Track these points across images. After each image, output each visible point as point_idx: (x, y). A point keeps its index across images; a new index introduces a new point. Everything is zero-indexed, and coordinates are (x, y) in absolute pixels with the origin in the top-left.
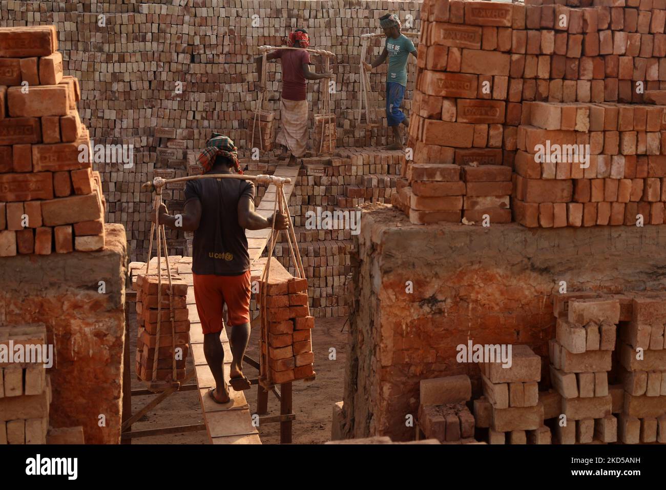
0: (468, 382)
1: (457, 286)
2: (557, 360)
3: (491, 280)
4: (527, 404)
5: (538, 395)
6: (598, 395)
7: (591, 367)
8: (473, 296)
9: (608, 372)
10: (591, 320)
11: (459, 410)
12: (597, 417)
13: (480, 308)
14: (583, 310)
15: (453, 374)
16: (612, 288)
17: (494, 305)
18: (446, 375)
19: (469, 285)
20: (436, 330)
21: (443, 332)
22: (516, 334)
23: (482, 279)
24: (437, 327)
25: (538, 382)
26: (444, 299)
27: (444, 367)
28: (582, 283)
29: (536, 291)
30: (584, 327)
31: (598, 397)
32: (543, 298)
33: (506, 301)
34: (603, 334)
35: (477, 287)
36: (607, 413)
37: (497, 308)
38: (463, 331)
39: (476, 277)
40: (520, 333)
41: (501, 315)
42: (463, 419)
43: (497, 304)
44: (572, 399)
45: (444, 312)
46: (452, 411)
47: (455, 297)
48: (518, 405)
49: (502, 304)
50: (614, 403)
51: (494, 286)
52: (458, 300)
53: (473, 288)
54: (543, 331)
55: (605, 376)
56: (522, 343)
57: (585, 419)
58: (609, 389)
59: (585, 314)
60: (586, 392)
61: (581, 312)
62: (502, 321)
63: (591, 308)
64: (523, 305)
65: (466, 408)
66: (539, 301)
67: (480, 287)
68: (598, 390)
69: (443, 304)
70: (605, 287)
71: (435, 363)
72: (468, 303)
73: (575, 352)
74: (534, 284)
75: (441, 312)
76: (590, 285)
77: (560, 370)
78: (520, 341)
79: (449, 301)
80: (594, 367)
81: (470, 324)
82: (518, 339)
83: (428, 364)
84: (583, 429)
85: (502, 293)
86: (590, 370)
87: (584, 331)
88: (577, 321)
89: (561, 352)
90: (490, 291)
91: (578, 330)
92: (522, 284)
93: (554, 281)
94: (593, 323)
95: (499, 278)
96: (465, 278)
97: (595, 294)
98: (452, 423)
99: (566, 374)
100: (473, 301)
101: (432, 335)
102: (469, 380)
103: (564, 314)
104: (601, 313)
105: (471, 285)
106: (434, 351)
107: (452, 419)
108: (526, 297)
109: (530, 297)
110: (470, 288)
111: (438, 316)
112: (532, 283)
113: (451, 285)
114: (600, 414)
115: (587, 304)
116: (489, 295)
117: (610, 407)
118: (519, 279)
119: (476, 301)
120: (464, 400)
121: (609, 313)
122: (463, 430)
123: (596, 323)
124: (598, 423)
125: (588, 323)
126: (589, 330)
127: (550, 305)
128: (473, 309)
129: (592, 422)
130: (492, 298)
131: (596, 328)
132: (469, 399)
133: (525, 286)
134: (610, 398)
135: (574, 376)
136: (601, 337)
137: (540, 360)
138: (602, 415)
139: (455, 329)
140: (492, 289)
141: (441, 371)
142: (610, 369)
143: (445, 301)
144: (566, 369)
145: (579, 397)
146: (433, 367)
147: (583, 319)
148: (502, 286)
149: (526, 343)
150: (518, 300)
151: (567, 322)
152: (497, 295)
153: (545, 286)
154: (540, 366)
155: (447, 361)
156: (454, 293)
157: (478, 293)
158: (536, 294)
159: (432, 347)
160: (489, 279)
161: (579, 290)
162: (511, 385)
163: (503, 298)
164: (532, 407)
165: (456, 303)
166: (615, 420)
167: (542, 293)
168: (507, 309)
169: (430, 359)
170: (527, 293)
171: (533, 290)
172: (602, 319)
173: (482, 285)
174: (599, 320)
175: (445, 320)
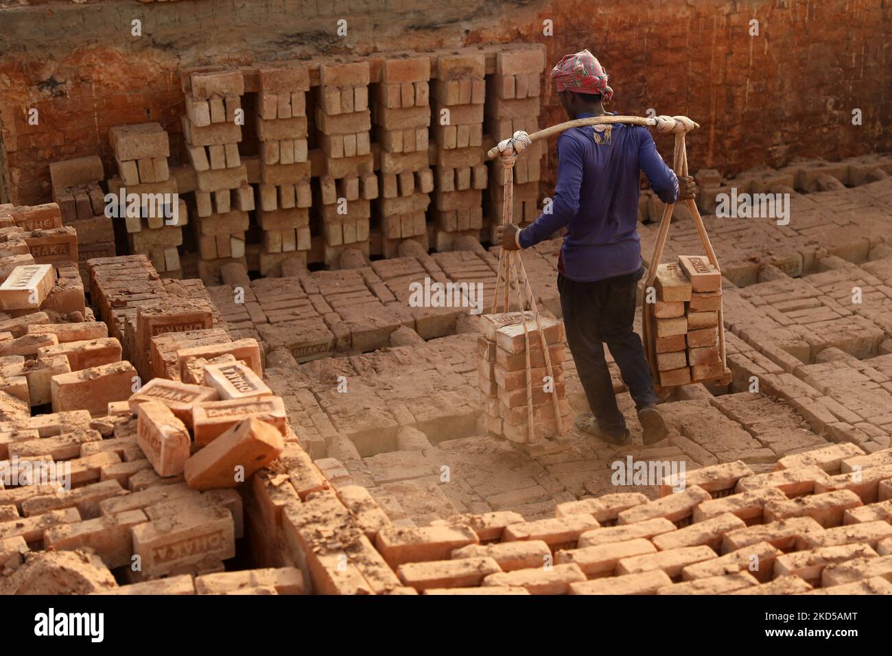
0: (99, 162)
1: (75, 67)
2: (187, 135)
3: (111, 59)
4: (158, 180)
5: (168, 170)
6: (230, 166)
7: (221, 139)
8: (95, 76)
9: (238, 143)
10: (214, 93)
11: (90, 190)
12: (233, 187)
13: (103, 88)
14: (205, 84)
15: (85, 156)
16: (242, 60)
17: (119, 85)
18: (77, 157)
19: (88, 66)
20: (59, 113)
21: (68, 115)
22: (146, 113)
23: (102, 59)
24: (60, 109)
25: (167, 158)
26: (63, 80)
27: (74, 150)
28: (209, 57)
29: (161, 68)
30: (208, 100)
31: (232, 168)
32: (170, 75)
33: (131, 80)
34: (227, 106)
35: (97, 67)
36: (243, 183)
37: (122, 87)
38: (89, 112)
39: (94, 56)
40: (151, 111)
41: (127, 94)
42: (93, 198)
43: (122, 83)
44: (204, 172)
45: (66, 94)
46: (83, 191)
47: (75, 78)
48: (148, 180)
49: (126, 83)
50: (249, 173)
51: (116, 65)
52: (79, 81)
53: (94, 69)
54: (174, 107)
55: (236, 147)
56: (153, 121)
57: (220, 190)
58: (241, 159)
59: (208, 87)
60: (218, 163)
61: (203, 86)
62: (129, 100)
63: (213, 81)
64: (149, 83)
65: (98, 187)
66: (165, 77)
67: (101, 67)
68: (228, 161)
69: (64, 86)
70: (234, 60)
71: (64, 145)
72: (91, 84)
73: (199, 125)
74: (158, 61)
75: (62, 94)
76: (218, 59)
77: (191, 144)
78: (151, 118)
79: (69, 82)
80: (224, 139)
81: (95, 105)
82: (149, 117)
83: (57, 147)
84: (219, 200)
85: (125, 72)
86: (219, 141)
87: (206, 105)
88: (200, 95)
89: (190, 127)
90: (112, 70)
91: (199, 103)
92: (145, 61)
93: (179, 56)
94: (216, 96)
95: (120, 57)
96: (83, 59)
97: (222, 67)
98: (81, 202)
99: (195, 147)
100: (95, 81)
101: (56, 118)
102: (100, 161)
103: (189, 89)
104: (224, 86)
105: (91, 66)
106: (62, 134)
107: (83, 197)
108: (151, 74)
109: (155, 74)
110: (90, 68)
111: (60, 98)
112: (156, 60)
113: (69, 66)
114: (236, 185)
115: (208, 77)
116: (111, 75)
117: (245, 177)
118: (142, 57)
119: (99, 81)
120: (95, 179)
121: (232, 85)
122: (95, 208)
123: (220, 96)
124: (234, 194)
125: (211, 97)
126: (212, 103)
127: (177, 82)
128: (97, 90)
129: (228, 193)
130: (115, 77)
131: (220, 101)
132: (102, 179)
133: (148, 63)
134: (244, 168)
135: (203, 149)
136: (225, 109)
137: (167, 136)
138: (237, 185)
139: (80, 111)
140: (114, 68)
141: (72, 154)
142: (240, 140)
143: (65, 83)
144: (195, 144)
145: (210, 169)
146: (63, 150)
147: (206, 92)
148: (124, 65)
149: (158, 121)
150: (143, 78)
151: (192, 97)
152: (120, 74)
153: (170, 62)
154: (167, 142)
155: (76, 143)
156: (73, 75)
157: (99, 73)
158: (161, 71)
159: (58, 131)
160: (109, 58)
161: (206, 64)
162: (139, 162)
163: (126, 77)
164: (163, 182)
165: (77, 85)
166: (251, 189)
167: (167, 69)
168: (132, 87)
169: (58, 142)
170: (152, 70)
171: (158, 66)
172: (225, 91)
173: (102, 65)
174: (223, 93)
175: (68, 102)
